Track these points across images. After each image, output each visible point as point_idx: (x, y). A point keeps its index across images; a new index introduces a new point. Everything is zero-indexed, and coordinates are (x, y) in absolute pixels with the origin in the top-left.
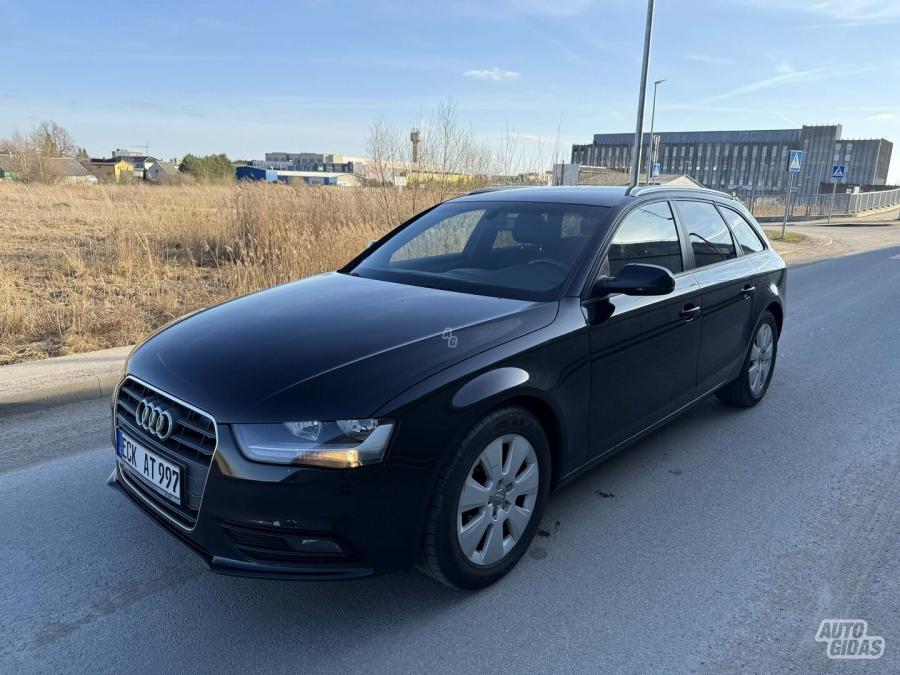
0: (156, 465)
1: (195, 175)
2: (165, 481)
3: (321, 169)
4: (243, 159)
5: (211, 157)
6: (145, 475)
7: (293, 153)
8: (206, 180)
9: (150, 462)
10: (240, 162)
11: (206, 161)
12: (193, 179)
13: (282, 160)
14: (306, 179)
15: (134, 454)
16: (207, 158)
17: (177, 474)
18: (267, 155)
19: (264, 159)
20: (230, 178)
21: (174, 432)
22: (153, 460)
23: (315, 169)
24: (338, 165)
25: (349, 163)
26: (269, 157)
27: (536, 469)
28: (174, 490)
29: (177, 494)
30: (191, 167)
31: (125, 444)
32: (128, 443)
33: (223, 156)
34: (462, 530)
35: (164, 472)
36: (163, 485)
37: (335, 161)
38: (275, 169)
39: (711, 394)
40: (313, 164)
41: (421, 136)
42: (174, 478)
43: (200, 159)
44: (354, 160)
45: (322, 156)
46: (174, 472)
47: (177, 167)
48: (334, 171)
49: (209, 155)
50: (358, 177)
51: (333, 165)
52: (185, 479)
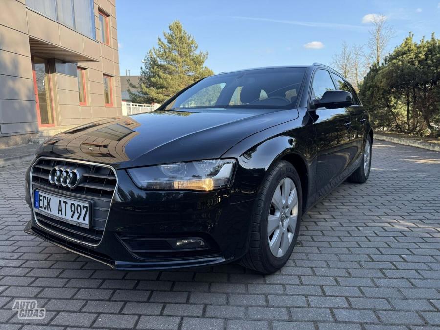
0: (69, 206)
2: (76, 215)
6: (60, 215)
15: (49, 203)
17: (86, 207)
22: (66, 203)
28: (84, 220)
29: (87, 221)
31: (41, 198)
32: (44, 197)
35: (75, 209)
36: (75, 219)
42: (83, 211)
46: (84, 207)
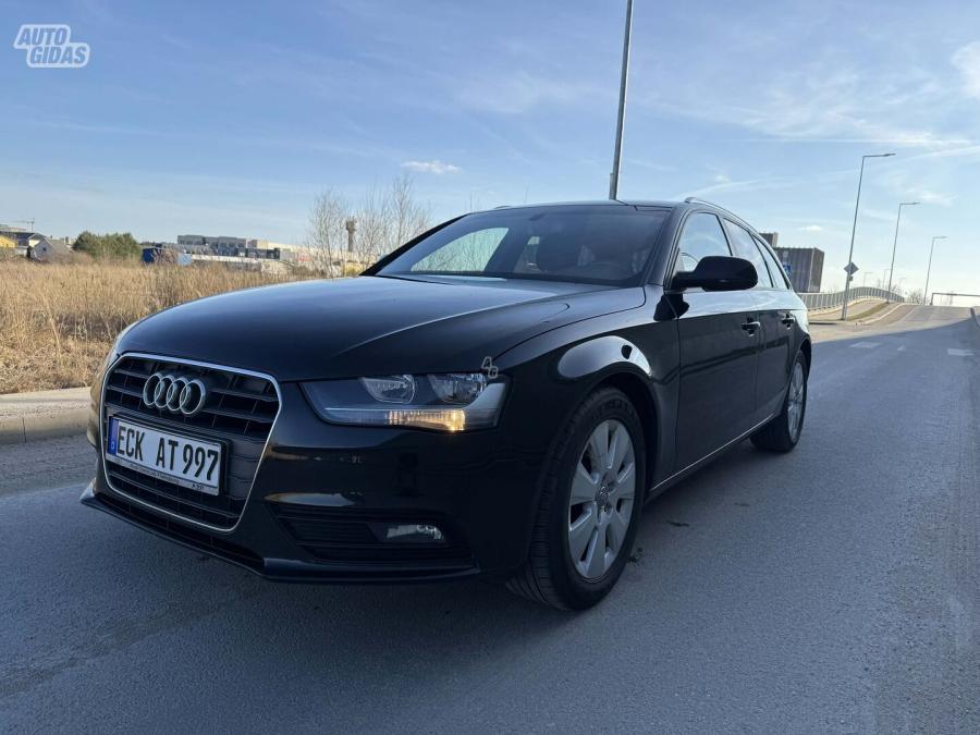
0: (179, 449)
1: (93, 255)
2: (194, 468)
3: (242, 254)
4: (151, 241)
5: (113, 236)
6: (159, 468)
7: (210, 236)
8: (106, 261)
9: (168, 448)
10: (147, 244)
11: (107, 240)
12: (91, 259)
13: (198, 243)
14: (226, 264)
15: (138, 444)
16: (107, 236)
17: (215, 453)
18: (179, 237)
19: (176, 242)
20: (135, 259)
21: (207, 404)
22: (174, 445)
23: (235, 254)
24: (262, 251)
25: (276, 249)
26: (182, 240)
27: (634, 469)
28: (209, 478)
29: (215, 480)
30: (88, 246)
32: (130, 431)
33: (127, 236)
34: (571, 529)
35: (192, 457)
36: (190, 475)
37: (260, 246)
38: (188, 253)
39: (746, 438)
40: (233, 249)
41: (357, 225)
42: (209, 461)
43: (99, 238)
44: (281, 246)
45: (244, 240)
46: (211, 453)
47: (69, 247)
48: (258, 256)
49: (111, 234)
50: (286, 263)
51: (256, 251)
52: (227, 460)
